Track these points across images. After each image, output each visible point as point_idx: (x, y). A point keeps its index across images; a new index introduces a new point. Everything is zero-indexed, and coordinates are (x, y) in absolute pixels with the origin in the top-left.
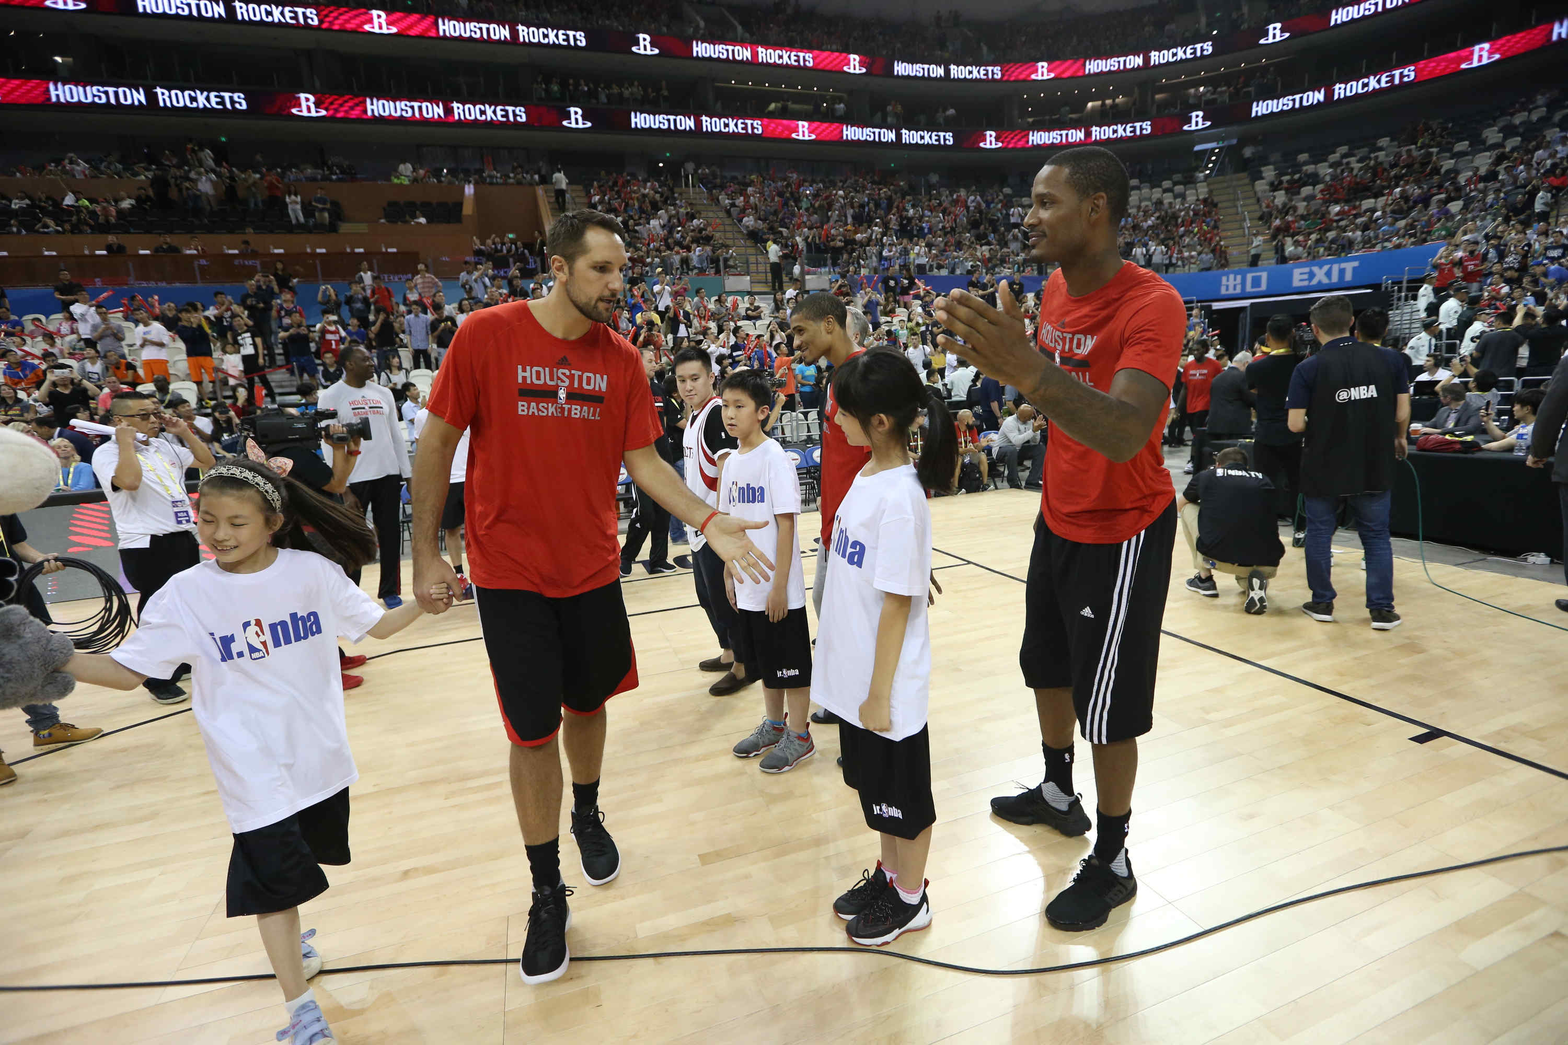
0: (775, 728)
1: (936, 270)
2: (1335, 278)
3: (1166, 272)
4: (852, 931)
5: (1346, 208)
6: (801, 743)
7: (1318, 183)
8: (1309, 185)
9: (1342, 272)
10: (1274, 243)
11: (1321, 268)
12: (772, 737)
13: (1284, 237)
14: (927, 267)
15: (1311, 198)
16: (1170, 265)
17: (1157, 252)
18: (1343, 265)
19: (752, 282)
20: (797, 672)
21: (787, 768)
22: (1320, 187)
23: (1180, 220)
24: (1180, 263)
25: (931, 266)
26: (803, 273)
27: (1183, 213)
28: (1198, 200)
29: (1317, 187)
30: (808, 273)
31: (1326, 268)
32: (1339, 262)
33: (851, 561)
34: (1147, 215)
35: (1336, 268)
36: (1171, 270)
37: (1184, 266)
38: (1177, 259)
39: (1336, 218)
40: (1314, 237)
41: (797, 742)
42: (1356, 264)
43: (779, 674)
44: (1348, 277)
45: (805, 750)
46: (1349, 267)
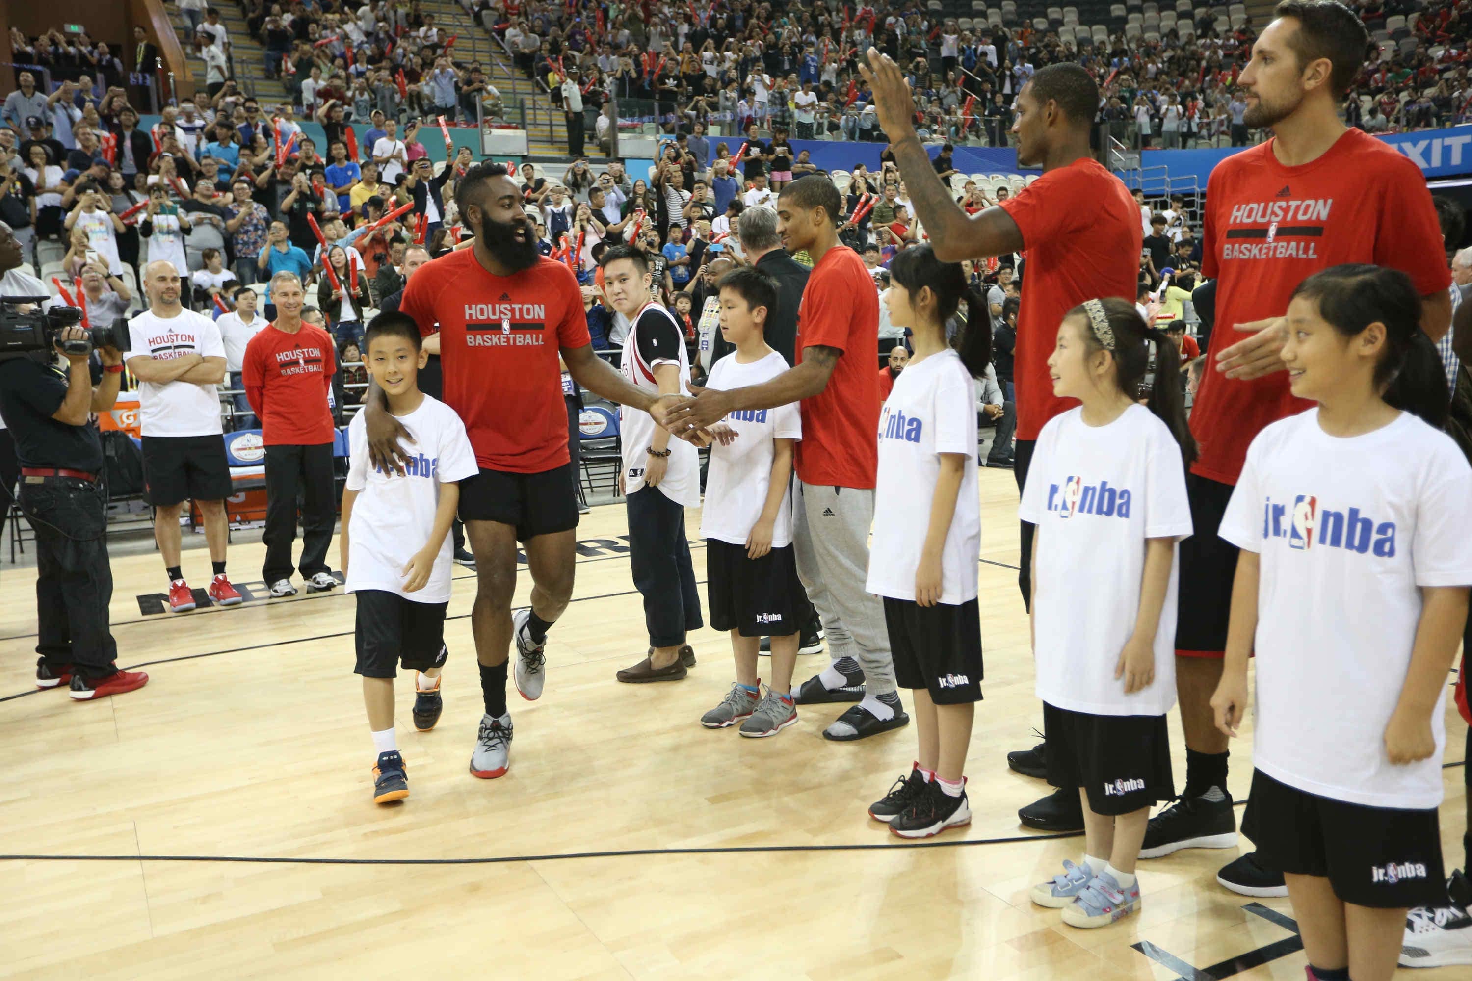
0: (749, 694)
1: (827, 133)
2: (1436, 161)
3: (1184, 146)
4: (894, 827)
5: (1454, 51)
6: (785, 705)
7: (1413, 11)
8: (1398, 13)
9: (1447, 151)
10: (1345, 105)
11: (1415, 145)
12: (746, 704)
13: (1359, 94)
14: (815, 127)
15: (1398, 35)
16: (1188, 136)
17: (1170, 115)
18: (1448, 141)
19: (529, 141)
20: (779, 617)
21: (771, 732)
22: (1413, 16)
23: (1204, 63)
24: (1204, 132)
25: (820, 125)
26: (614, 129)
27: (1207, 53)
28: (1230, 30)
29: (1410, 16)
30: (622, 129)
31: (1423, 144)
32: (1443, 137)
33: (909, 438)
34: (1150, 52)
35: (1437, 144)
36: (1191, 142)
37: (1210, 137)
38: (1200, 126)
39: (1439, 67)
40: (1404, 96)
41: (781, 704)
42: (1466, 139)
43: (759, 619)
44: (1456, 159)
45: (789, 716)
46: (1457, 143)
